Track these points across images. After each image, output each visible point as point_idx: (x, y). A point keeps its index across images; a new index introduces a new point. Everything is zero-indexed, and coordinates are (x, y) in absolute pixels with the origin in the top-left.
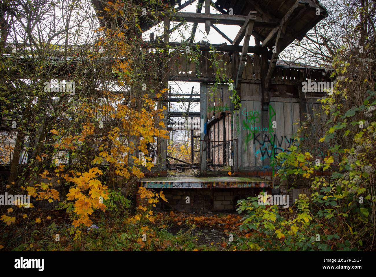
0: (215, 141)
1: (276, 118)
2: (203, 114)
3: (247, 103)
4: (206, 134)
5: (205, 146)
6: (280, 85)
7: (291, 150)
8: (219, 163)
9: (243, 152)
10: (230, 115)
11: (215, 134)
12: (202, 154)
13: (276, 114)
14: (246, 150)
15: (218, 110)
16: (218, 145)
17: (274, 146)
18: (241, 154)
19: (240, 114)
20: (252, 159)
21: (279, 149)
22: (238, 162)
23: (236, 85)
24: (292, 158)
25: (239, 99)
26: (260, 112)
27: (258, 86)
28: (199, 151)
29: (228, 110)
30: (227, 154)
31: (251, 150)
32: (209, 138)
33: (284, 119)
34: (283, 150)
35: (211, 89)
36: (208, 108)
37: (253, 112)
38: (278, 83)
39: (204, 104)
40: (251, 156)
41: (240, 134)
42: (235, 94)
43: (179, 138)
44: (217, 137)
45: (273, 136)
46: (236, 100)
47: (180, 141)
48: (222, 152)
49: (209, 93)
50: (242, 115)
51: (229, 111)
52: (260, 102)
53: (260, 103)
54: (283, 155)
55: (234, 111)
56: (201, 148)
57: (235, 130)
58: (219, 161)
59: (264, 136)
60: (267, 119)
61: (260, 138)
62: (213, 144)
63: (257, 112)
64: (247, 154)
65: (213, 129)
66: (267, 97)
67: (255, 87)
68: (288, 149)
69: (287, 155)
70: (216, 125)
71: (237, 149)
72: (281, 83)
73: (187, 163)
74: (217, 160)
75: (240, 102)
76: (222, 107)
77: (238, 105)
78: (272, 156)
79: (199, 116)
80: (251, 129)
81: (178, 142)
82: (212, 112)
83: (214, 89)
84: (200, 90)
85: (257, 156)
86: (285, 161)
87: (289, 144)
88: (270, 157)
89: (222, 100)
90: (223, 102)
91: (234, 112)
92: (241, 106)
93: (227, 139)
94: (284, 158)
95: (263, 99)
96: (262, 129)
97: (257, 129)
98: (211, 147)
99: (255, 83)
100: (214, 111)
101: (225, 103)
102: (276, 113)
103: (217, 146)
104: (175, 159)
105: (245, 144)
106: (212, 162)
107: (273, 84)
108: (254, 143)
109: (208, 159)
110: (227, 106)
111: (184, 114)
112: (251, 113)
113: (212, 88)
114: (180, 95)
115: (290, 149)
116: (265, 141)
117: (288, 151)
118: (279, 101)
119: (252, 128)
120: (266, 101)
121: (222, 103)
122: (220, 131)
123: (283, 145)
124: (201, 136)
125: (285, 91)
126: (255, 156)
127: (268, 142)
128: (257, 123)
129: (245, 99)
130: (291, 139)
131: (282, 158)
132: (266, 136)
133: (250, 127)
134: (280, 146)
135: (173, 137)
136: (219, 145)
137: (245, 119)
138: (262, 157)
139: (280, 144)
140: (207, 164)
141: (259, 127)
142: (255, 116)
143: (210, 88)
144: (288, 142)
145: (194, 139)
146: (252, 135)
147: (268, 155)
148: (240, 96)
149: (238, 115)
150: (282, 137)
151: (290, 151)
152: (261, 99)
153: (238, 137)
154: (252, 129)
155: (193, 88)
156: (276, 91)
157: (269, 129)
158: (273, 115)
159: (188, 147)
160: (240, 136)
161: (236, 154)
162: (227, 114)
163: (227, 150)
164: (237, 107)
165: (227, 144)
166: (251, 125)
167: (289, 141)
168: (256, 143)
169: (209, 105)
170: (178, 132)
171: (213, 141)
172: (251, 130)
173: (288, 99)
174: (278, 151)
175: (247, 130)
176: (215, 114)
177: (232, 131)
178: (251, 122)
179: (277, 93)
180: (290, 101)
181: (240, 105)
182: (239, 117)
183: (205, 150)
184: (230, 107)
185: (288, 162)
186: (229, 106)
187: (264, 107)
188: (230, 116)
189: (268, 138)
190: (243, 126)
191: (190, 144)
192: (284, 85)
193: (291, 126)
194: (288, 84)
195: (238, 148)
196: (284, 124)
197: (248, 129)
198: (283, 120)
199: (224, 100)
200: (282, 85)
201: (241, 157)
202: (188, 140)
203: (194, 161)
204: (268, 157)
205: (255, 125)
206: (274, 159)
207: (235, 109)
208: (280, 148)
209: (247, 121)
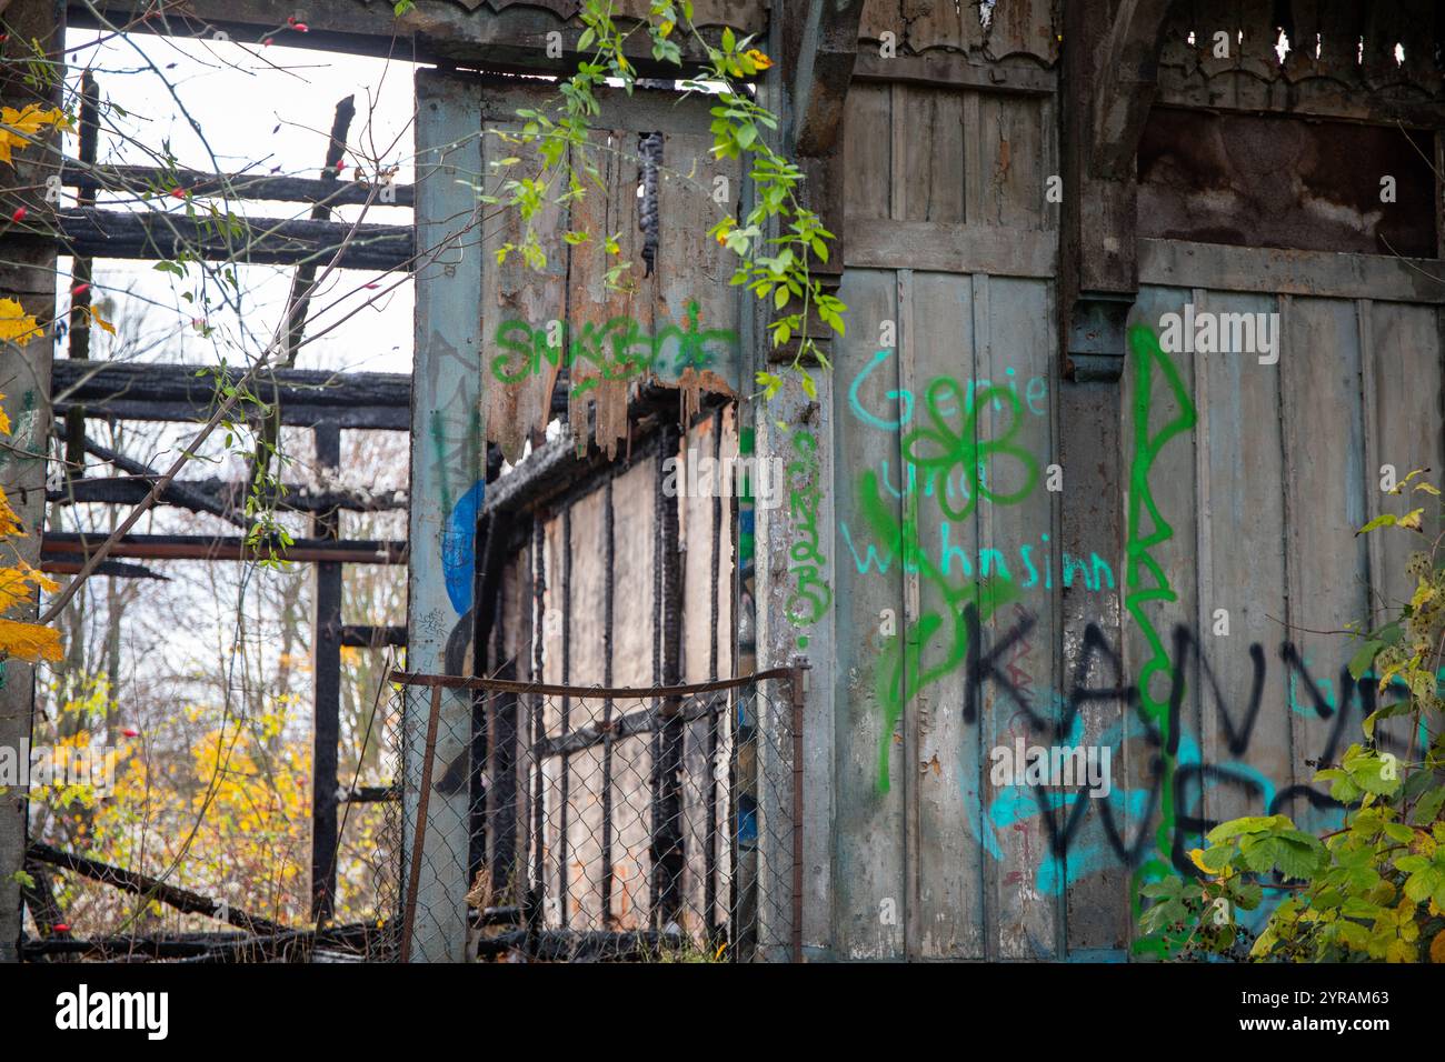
0: (567, 692)
1: (1202, 454)
2: (444, 397)
3: (905, 292)
4: (471, 606)
5: (455, 732)
6: (1254, 114)
7: (1344, 793)
8: (608, 916)
9: (855, 806)
10: (728, 411)
11: (567, 612)
12: (420, 831)
13: (1204, 423)
14: (887, 788)
15: (598, 357)
16: (601, 727)
17: (1173, 748)
18: (836, 829)
19: (826, 413)
20: (950, 881)
21: (1226, 778)
22: (798, 912)
23: (792, 101)
24: (1350, 879)
25: (822, 251)
26: (1036, 395)
27: (1027, 126)
28: (395, 793)
29: (710, 358)
30: (694, 823)
31: (936, 786)
32: (511, 652)
33: (1284, 472)
34: (1270, 793)
35: (531, 132)
36: (500, 341)
37: (960, 394)
38: (1227, 102)
39: (457, 295)
40: (935, 846)
41: (828, 624)
42: (774, 200)
43: (189, 650)
44: (588, 640)
45: (1168, 645)
46: (786, 259)
47: (191, 679)
48: (636, 797)
49: (510, 173)
50: (848, 425)
51: (721, 378)
52: (1038, 290)
53: (1036, 301)
54: (1259, 839)
55: (762, 378)
56: (417, 760)
57: (777, 575)
58: (606, 903)
59: (1071, 646)
60: (1102, 469)
61: (1030, 664)
62: (551, 718)
63: (1004, 392)
64: (894, 823)
65: (548, 552)
66: (1111, 244)
67: (989, 126)
68: (1317, 779)
69: (1300, 846)
70: (587, 515)
71: (798, 772)
72: (1255, 99)
73: (262, 927)
74: (582, 886)
75: (828, 278)
76: (642, 331)
77: (814, 307)
78: (1158, 855)
79: (396, 414)
80: (945, 567)
81: (169, 689)
82: (541, 379)
83: (559, 134)
84: (421, 142)
85: (996, 852)
86: (1286, 910)
87: (1328, 726)
88: (1130, 858)
89: (649, 254)
90: (657, 282)
91: (773, 382)
92: (838, 325)
93: (697, 672)
94: (1278, 875)
95: (1070, 259)
96: (1059, 570)
97: (1003, 571)
98: (521, 749)
99: (994, 93)
100: (564, 373)
101: (676, 294)
102: (1202, 407)
103: (588, 740)
104: (121, 879)
105: (873, 723)
106: (535, 913)
107: (1182, 109)
108: (971, 713)
109: (485, 877)
110: (692, 324)
111: (231, 392)
112: (944, 396)
113: (533, 124)
114: (192, 183)
115: (1336, 783)
116: (1080, 696)
117: (1322, 801)
118: (1232, 280)
119: (951, 553)
120: (1102, 284)
121: (646, 288)
122: (623, 586)
123: (1266, 733)
124: (419, 633)
125: (1297, 187)
126: (982, 853)
127: (1118, 708)
128: (999, 500)
129: (886, 253)
130: (1346, 678)
131: (1248, 876)
132: (1093, 636)
133: (927, 539)
134: (1237, 744)
135: (111, 644)
136: (610, 734)
137: (876, 454)
138: (1048, 865)
139: (1238, 724)
140: (477, 935)
141: (1025, 551)
142: (988, 433)
143: (524, 122)
144: (1324, 711)
145: (352, 660)
146: (951, 631)
147: (1115, 839)
148: (831, 217)
149: (807, 416)
150: (1257, 652)
151: (1339, 804)
152: (1050, 260)
153: (803, 643)
154: (955, 560)
155: (345, 111)
156: (1202, 176)
157: (1125, 567)
158: (1170, 430)
159: (275, 742)
160: (826, 632)
161: (783, 830)
162: (692, 403)
163: (692, 784)
164: (795, 337)
165: (692, 716)
166: (945, 529)
167: (1333, 700)
168: (990, 716)
169: (512, 301)
170: (175, 589)
171: (553, 690)
172: (937, 575)
173: (1324, 270)
174: (1216, 797)
175: (898, 579)
176: (572, 404)
177: (744, 579)
178: (941, 487)
179: (1219, 203)
180: (1346, 289)
181: (833, 312)
182: (815, 444)
183: (450, 785)
184: (735, 335)
185: (1312, 916)
186: (718, 325)
187: (1081, 342)
188: (728, 424)
189: (1115, 659)
190: (856, 536)
191: (300, 717)
192: (1287, 116)
193: (1354, 551)
194: (1334, 112)
195: (798, 757)
196: (1274, 520)
197: (910, 568)
198: (1274, 480)
199: (672, 253)
200: (1270, 115)
201: (836, 856)
202: (284, 670)
203: (340, 895)
204: (1115, 862)
205: (987, 533)
206: (1176, 878)
207: (781, 358)
208: (1230, 765)
209: (900, 483)
